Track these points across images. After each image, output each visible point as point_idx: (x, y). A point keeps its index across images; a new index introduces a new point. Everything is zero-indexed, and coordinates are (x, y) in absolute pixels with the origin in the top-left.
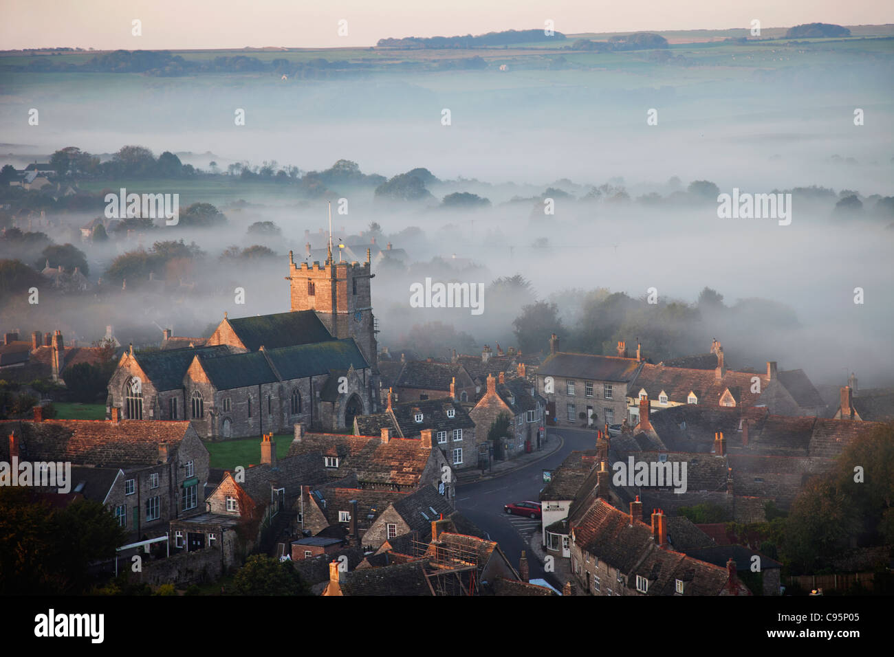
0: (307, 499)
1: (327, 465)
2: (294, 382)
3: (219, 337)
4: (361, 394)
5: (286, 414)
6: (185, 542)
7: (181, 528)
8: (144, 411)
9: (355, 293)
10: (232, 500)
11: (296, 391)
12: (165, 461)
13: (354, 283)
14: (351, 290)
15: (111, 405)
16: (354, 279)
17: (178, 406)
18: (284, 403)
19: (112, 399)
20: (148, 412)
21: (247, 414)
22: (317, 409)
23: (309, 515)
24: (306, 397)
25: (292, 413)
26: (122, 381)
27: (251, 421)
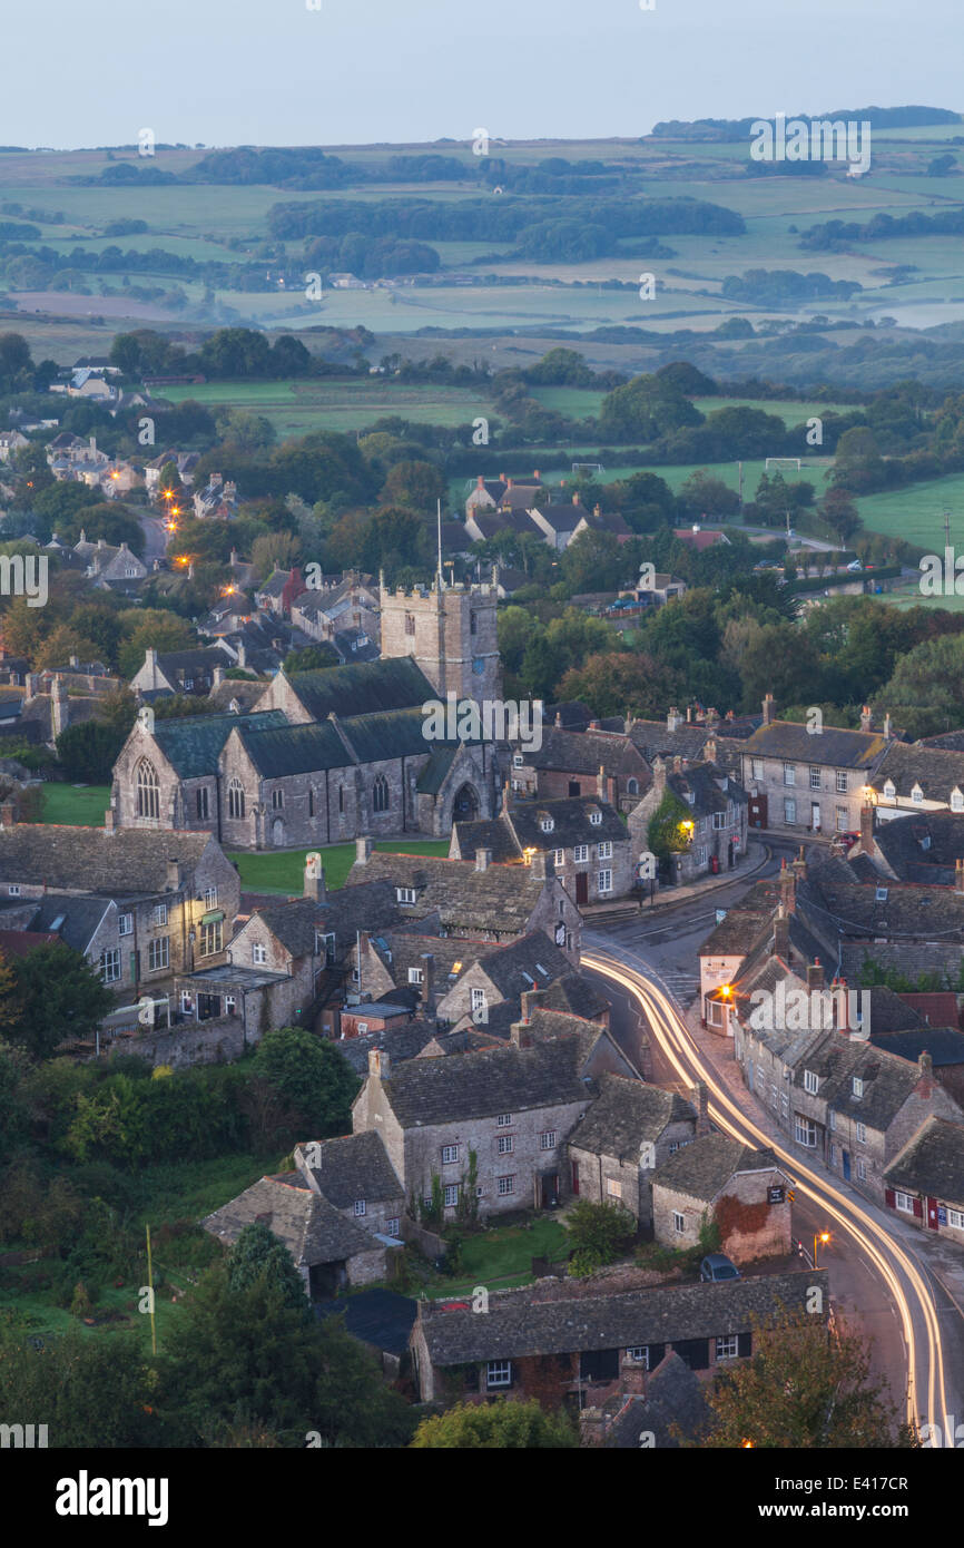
0: (365, 950)
1: (399, 899)
2: (378, 765)
3: (272, 697)
4: (476, 783)
5: (365, 812)
6: (194, 1007)
7: (189, 987)
8: (161, 807)
9: (473, 631)
10: (260, 948)
11: (380, 778)
12: (176, 888)
13: (473, 616)
14: (468, 627)
15: (117, 795)
16: (471, 611)
17: (209, 800)
18: (363, 795)
19: (118, 788)
20: (166, 808)
21: (307, 812)
22: (412, 805)
23: (367, 973)
24: (395, 788)
25: (376, 810)
26: (132, 762)
27: (313, 822)
